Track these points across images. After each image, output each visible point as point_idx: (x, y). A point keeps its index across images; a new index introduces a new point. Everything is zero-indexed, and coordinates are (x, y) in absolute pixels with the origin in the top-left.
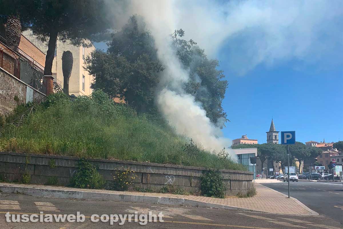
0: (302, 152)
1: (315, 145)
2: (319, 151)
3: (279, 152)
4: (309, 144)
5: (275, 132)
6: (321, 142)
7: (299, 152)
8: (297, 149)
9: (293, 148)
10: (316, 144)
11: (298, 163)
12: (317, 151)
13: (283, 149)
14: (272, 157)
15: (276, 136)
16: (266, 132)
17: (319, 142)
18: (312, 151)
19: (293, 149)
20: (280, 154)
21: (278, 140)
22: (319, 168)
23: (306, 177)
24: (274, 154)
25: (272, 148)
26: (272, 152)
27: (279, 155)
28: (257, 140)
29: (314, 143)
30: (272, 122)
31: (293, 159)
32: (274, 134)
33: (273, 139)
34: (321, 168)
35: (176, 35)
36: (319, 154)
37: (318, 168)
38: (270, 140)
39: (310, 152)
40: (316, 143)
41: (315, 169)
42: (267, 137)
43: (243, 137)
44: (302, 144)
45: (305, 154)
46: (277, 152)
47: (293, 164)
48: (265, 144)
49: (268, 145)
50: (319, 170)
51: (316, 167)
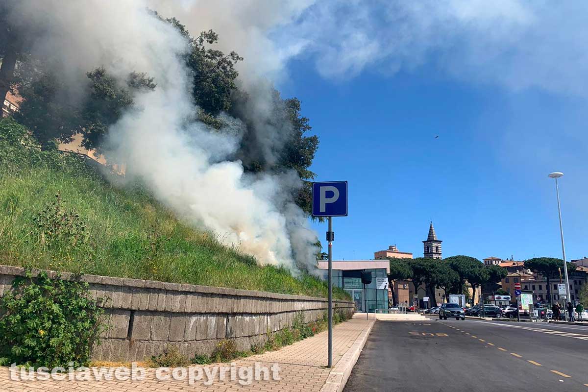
0: (476, 273)
1: (497, 263)
2: (502, 272)
3: (440, 272)
4: (488, 262)
5: (436, 241)
6: (507, 259)
7: (471, 272)
8: (468, 268)
9: (463, 266)
10: (500, 262)
11: (471, 290)
12: (499, 273)
13: (446, 267)
14: (430, 279)
15: (437, 248)
16: (423, 242)
17: (505, 260)
18: (492, 272)
19: (462, 268)
20: (442, 274)
21: (441, 254)
22: (501, 298)
23: (477, 311)
24: (433, 275)
25: (430, 265)
26: (430, 272)
27: (441, 276)
28: (412, 254)
29: (496, 260)
30: (431, 226)
31: (464, 283)
32: (434, 245)
33: (434, 252)
34: (504, 298)
35: (202, 41)
36: (503, 277)
37: (499, 298)
38: (428, 253)
39: (488, 273)
40: (499, 260)
41: (496, 299)
42: (425, 248)
43: (391, 248)
44: (476, 261)
45: (480, 276)
46: (438, 271)
47: (465, 291)
48: (420, 258)
49: (424, 261)
50: (501, 302)
51: (496, 296)
